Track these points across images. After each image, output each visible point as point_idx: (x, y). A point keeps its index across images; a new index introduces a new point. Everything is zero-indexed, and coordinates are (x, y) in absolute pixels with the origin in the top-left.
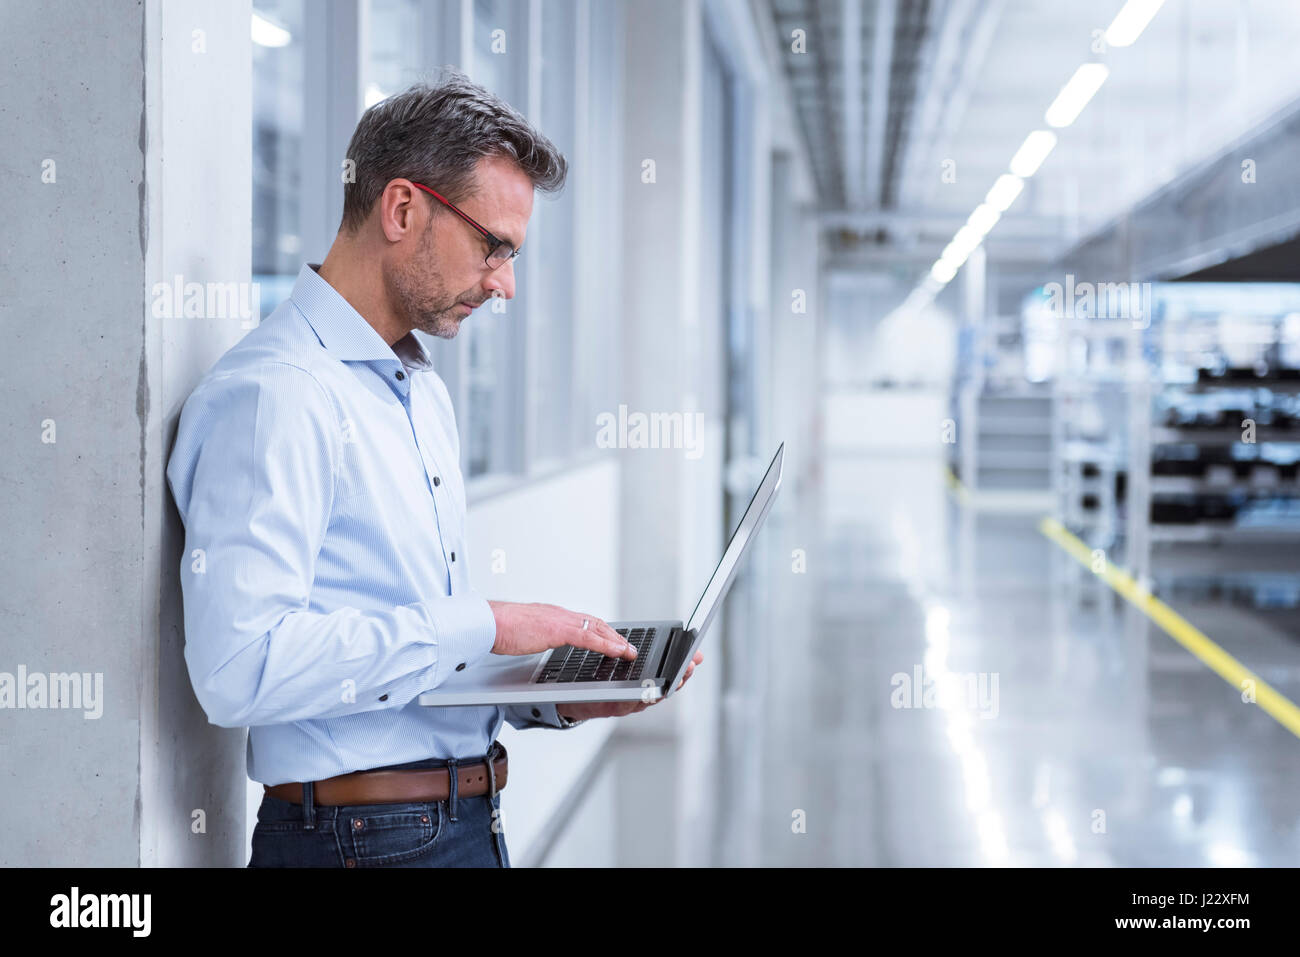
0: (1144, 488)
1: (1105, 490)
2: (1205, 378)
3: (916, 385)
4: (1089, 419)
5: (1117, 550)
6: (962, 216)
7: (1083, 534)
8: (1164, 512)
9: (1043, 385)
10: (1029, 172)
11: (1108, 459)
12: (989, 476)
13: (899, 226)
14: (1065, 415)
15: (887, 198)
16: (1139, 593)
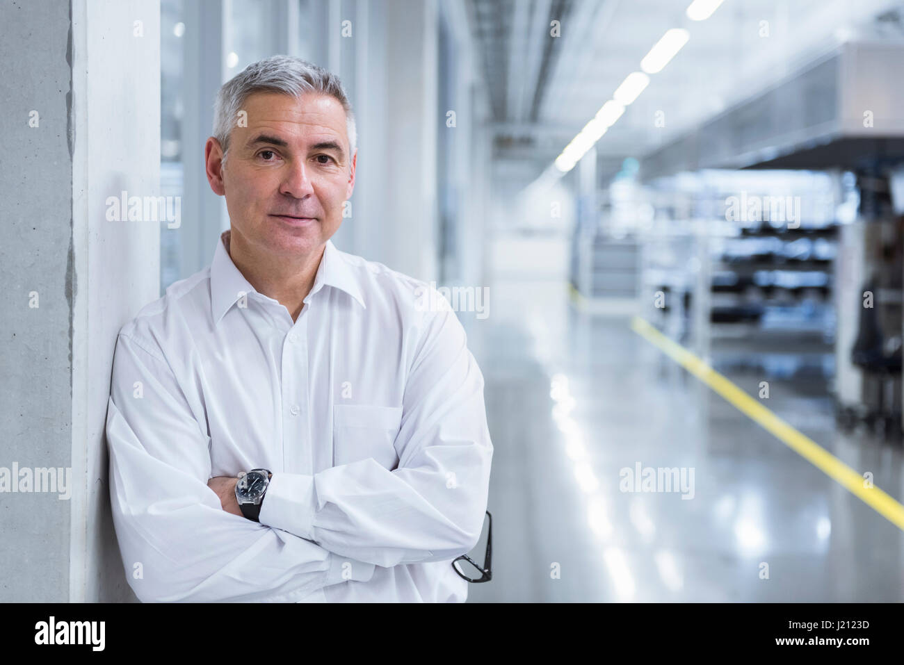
0: (704, 302)
1: (676, 302)
2: (746, 233)
3: (548, 233)
4: (666, 256)
5: (685, 339)
6: (577, 128)
7: (661, 329)
8: (719, 317)
9: (629, 236)
10: (629, 101)
11: (678, 282)
12: (599, 291)
13: (541, 134)
14: (648, 255)
15: (534, 116)
16: (702, 367)
